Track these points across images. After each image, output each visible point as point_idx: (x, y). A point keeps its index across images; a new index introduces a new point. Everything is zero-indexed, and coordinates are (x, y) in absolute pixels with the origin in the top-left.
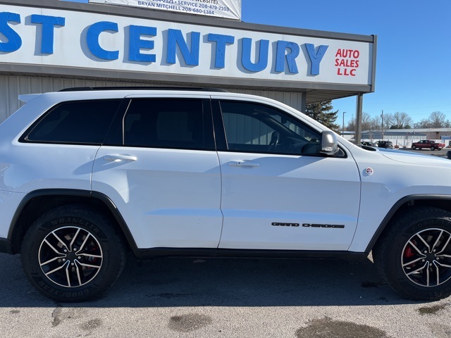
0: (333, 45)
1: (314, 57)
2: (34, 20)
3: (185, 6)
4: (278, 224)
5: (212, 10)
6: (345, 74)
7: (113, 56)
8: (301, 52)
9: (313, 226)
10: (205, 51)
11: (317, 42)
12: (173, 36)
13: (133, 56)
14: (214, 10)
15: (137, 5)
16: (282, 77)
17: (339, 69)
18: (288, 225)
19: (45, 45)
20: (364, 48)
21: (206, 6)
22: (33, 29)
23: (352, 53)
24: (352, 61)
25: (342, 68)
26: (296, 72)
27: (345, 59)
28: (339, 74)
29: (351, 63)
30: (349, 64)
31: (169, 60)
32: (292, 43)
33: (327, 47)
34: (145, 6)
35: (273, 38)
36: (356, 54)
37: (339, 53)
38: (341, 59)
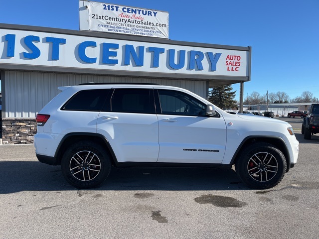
0: (225, 53)
1: (213, 60)
2: (47, 40)
3: (136, 31)
4: (186, 150)
5: (151, 33)
6: (232, 70)
7: (93, 61)
8: (205, 57)
9: (204, 150)
10: (147, 57)
11: (214, 51)
12: (128, 49)
13: (105, 61)
14: (152, 33)
15: (107, 31)
16: (193, 72)
17: (228, 67)
18: (191, 150)
19: (54, 55)
20: (243, 54)
21: (148, 31)
22: (47, 45)
23: (236, 57)
24: (236, 62)
25: (230, 67)
26: (202, 69)
27: (232, 61)
28: (228, 70)
29: (236, 64)
30: (234, 64)
31: (126, 63)
32: (199, 52)
33: (220, 54)
34: (112, 32)
35: (188, 49)
36: (239, 58)
37: (228, 57)
38: (229, 61)
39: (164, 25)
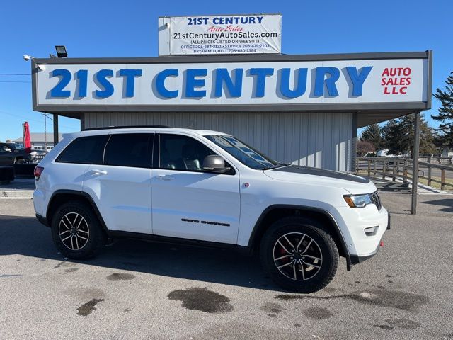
0: (378, 66)
1: (357, 80)
2: (122, 73)
3: (231, 48)
4: (185, 220)
5: (254, 48)
6: (394, 92)
7: (174, 94)
8: (342, 75)
9: (209, 223)
10: (248, 84)
11: (359, 65)
12: (221, 74)
13: (189, 93)
14: (255, 48)
15: (193, 53)
16: (322, 100)
17: (386, 89)
18: (192, 221)
19: (129, 92)
20: (417, 65)
21: (249, 46)
22: (121, 79)
23: (402, 71)
24: (401, 79)
25: (390, 87)
26: (336, 94)
27: (393, 78)
28: (386, 92)
29: (401, 81)
30: (398, 82)
31: (217, 94)
32: (331, 68)
33: (371, 68)
34: (199, 53)
35: (311, 66)
36: (407, 72)
37: (386, 72)
38: (387, 78)
39: (274, 34)
